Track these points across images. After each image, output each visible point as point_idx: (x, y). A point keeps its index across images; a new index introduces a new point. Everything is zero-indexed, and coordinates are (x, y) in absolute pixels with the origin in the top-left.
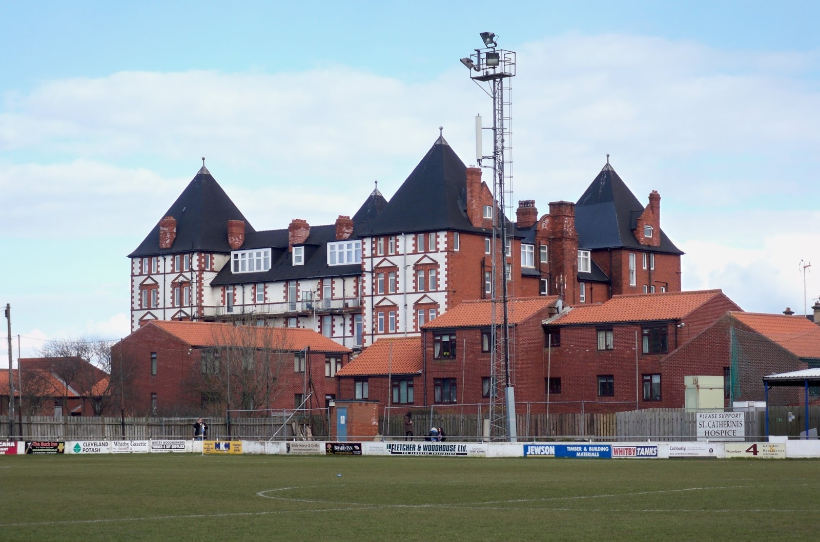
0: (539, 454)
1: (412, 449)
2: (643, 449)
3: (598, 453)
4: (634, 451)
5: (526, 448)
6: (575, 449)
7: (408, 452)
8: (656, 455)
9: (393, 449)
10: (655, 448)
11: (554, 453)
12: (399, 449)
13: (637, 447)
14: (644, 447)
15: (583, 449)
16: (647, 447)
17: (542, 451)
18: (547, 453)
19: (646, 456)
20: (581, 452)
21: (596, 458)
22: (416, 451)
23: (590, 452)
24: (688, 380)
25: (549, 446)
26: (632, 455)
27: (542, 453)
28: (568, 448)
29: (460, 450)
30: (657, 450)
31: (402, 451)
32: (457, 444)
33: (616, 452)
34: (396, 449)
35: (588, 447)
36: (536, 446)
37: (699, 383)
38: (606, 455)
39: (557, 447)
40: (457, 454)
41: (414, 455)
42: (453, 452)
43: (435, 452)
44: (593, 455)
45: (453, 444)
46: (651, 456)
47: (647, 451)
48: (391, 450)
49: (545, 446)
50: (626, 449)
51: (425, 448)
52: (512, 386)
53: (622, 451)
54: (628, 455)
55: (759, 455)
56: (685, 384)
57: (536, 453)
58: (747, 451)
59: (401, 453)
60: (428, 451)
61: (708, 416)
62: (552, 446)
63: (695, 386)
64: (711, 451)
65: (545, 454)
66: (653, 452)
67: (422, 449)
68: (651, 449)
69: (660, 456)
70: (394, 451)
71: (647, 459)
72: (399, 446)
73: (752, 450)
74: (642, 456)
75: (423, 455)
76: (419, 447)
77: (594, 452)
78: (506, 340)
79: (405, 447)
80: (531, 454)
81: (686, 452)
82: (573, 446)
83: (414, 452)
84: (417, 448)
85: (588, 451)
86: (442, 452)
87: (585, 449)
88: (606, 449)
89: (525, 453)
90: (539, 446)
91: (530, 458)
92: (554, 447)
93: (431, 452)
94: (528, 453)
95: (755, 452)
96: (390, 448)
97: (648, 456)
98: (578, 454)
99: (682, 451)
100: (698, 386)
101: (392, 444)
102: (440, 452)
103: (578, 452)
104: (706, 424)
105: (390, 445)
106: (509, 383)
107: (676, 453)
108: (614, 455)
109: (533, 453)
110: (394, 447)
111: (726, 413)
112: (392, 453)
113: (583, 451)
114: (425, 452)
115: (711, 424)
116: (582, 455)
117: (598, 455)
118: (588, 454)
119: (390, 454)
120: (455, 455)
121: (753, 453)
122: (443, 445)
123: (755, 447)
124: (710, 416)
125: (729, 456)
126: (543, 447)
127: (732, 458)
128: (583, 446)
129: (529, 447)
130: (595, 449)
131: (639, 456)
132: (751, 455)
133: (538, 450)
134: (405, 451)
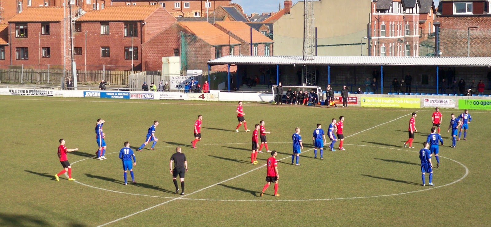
0: (92, 96)
1: (23, 92)
2: (146, 95)
3: (123, 96)
4: (141, 96)
5: (85, 93)
6: (111, 94)
7: (21, 93)
8: (153, 98)
9: (12, 92)
10: (153, 95)
11: (99, 96)
12: (16, 92)
13: (143, 94)
14: (147, 94)
15: (115, 94)
16: (148, 94)
17: (93, 95)
18: (96, 96)
19: (148, 98)
20: (114, 95)
21: (122, 99)
22: (25, 93)
23: (119, 96)
24: (164, 59)
25: (97, 92)
26: (140, 98)
27: (93, 96)
28: (107, 93)
29: (49, 93)
30: (153, 96)
31: (18, 93)
32: (48, 90)
33: (132, 96)
34: (14, 92)
35: (117, 93)
36: (90, 92)
37: (170, 61)
38: (127, 98)
40: (48, 95)
41: (24, 95)
42: (45, 94)
43: (36, 94)
44: (120, 97)
45: (45, 90)
46: (150, 98)
47: (148, 96)
48: (11, 92)
49: (95, 92)
50: (138, 95)
51: (30, 92)
53: (135, 96)
54: (138, 98)
55: (205, 99)
56: (163, 61)
57: (90, 96)
58: (199, 97)
59: (17, 94)
60: (32, 94)
61: (176, 78)
62: (99, 92)
63: (167, 62)
64: (181, 96)
65: (95, 96)
66: (151, 96)
67: (29, 92)
68: (150, 95)
69: (154, 99)
70: (13, 93)
71: (148, 100)
72: (16, 91)
73: (202, 96)
74: (146, 98)
75: (29, 95)
76: (27, 92)
77: (121, 96)
78: (71, 38)
79: (19, 91)
80: (87, 96)
81: (168, 97)
82: (109, 92)
83: (24, 94)
84: (26, 92)
85: (117, 95)
86: (40, 94)
87: (116, 94)
88: (127, 95)
89: (84, 96)
90: (92, 92)
91: (86, 98)
92: (99, 93)
93: (33, 94)
94: (86, 96)
95: (203, 98)
96: (11, 91)
97: (149, 98)
98: (112, 97)
99: (167, 97)
100: (169, 62)
101: (12, 89)
102: (38, 94)
103: (113, 95)
104: (175, 82)
105: (11, 90)
106: (73, 60)
107: (163, 97)
108: (131, 98)
109: (89, 96)
110: (13, 91)
111: (185, 77)
112: (12, 94)
113: (115, 95)
114: (30, 94)
115: (178, 82)
116: (114, 97)
117: (123, 97)
118: (118, 97)
119: (11, 94)
120: (47, 96)
121: (202, 98)
122: (40, 90)
123: (203, 95)
124: (177, 78)
125: (190, 99)
126: (94, 93)
127: (192, 100)
128: (115, 93)
129: (86, 93)
130: (121, 94)
131: (144, 98)
132: (201, 99)
133: (91, 94)
134: (19, 93)
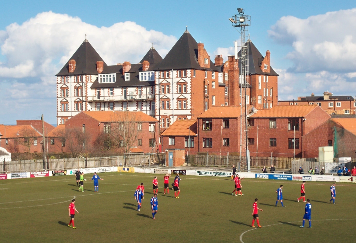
0: (262, 177)
1: (208, 173)
2: (305, 177)
3: (286, 178)
4: (302, 178)
5: (256, 175)
6: (277, 176)
7: (206, 174)
8: (311, 180)
9: (200, 173)
10: (311, 177)
11: (268, 177)
12: (202, 173)
13: (303, 176)
14: (306, 177)
15: (280, 176)
16: (307, 177)
17: (263, 176)
18: (265, 177)
19: (307, 180)
20: (279, 177)
21: (286, 180)
22: (210, 174)
23: (283, 177)
24: (320, 149)
25: (266, 174)
26: (301, 179)
27: (263, 177)
28: (274, 175)
29: (228, 175)
30: (311, 178)
31: (204, 174)
32: (227, 172)
33: (294, 178)
34: (201, 173)
35: (282, 175)
36: (261, 174)
37: (325, 150)
38: (290, 179)
39: (269, 175)
40: (227, 176)
41: (208, 176)
42: (225, 175)
43: (218, 175)
44: (285, 179)
45: (225, 172)
46: (309, 180)
47: (307, 178)
48: (199, 174)
49: (264, 174)
50: (299, 177)
51: (214, 173)
52: (248, 149)
53: (296, 178)
54: (299, 179)
55: (353, 182)
56: (319, 150)
57: (261, 177)
58: (349, 180)
59: (203, 175)
60: (214, 175)
61: (330, 164)
62: (267, 174)
63: (323, 151)
64: (334, 179)
65: (264, 178)
66: (310, 179)
67: (212, 174)
68: (309, 178)
69: (312, 180)
70: (200, 174)
71: (307, 181)
72: (203, 172)
73: (351, 179)
74: (305, 180)
75: (213, 176)
76: (211, 173)
77: (285, 178)
78: (246, 131)
79: (205, 173)
80: (258, 177)
81: (323, 179)
82: (276, 175)
83: (208, 175)
84: (210, 173)
85: (282, 177)
86: (221, 175)
87: (281, 176)
88: (290, 177)
89: (256, 177)
90: (262, 174)
91: (257, 179)
92: (268, 175)
93: (216, 175)
94: (257, 177)
95: (352, 180)
96: (198, 173)
97: (308, 180)
98: (278, 178)
99: (322, 179)
100: (324, 151)
101: (199, 171)
102: (220, 175)
103: (278, 177)
104: (329, 167)
105: (198, 172)
106: (247, 148)
107: (319, 179)
108: (293, 179)
109: (259, 177)
110: (200, 172)
111: (337, 163)
112: (199, 175)
113: (280, 177)
114: (213, 175)
115: (331, 167)
116: (280, 178)
117: (287, 179)
118: (283, 179)
119: (198, 175)
120: (226, 177)
121: (351, 181)
122: (221, 172)
123: (352, 178)
124: (331, 164)
125: (341, 181)
126: (264, 175)
127: (342, 182)
128: (280, 175)
129: (258, 175)
130: (285, 176)
131: (304, 180)
132: (350, 181)
133: (261, 176)
134: (205, 174)
